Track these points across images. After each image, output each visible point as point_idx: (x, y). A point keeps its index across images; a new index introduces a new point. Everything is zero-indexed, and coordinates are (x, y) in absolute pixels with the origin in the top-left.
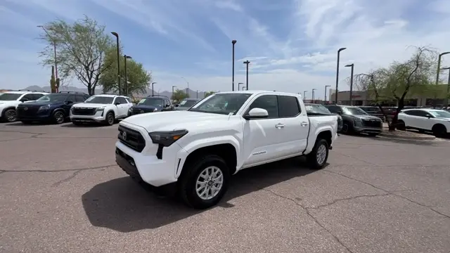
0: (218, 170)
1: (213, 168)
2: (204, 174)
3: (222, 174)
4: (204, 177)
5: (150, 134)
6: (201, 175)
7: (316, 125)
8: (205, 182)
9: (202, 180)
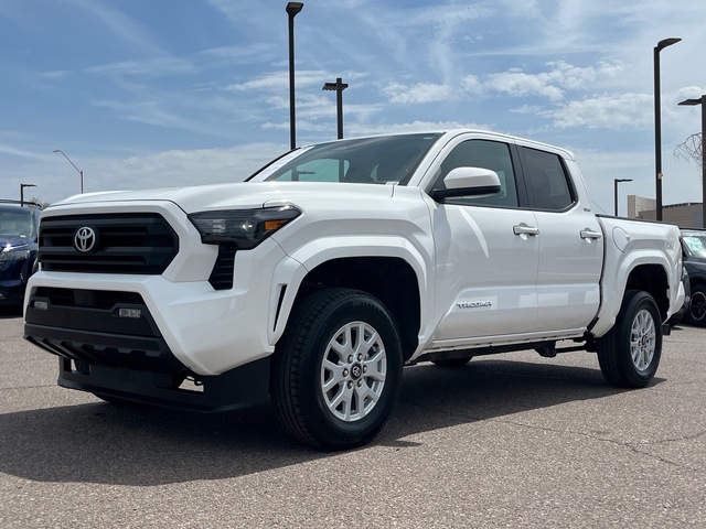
0: (375, 336)
1: (362, 326)
2: (340, 340)
3: (382, 351)
4: (340, 348)
5: (190, 217)
6: (333, 343)
7: (623, 244)
8: (344, 365)
9: (334, 357)
